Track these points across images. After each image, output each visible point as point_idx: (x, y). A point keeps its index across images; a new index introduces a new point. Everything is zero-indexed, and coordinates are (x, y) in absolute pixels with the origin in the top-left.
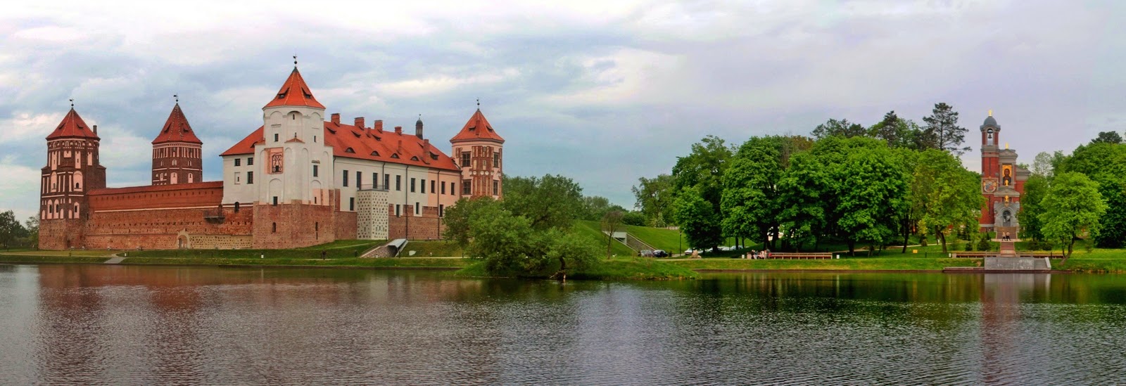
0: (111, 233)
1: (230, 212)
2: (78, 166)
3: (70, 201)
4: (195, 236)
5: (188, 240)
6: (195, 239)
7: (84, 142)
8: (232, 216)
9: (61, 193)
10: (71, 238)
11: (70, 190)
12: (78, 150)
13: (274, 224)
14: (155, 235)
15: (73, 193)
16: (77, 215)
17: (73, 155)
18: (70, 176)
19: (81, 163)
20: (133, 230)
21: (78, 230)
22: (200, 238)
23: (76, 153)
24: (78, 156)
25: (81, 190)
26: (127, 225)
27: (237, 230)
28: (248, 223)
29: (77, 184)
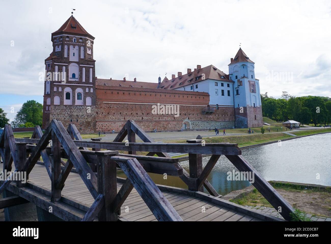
1: (215, 109)
4: (194, 122)
5: (191, 124)
6: (195, 124)
8: (216, 111)
9: (90, 83)
13: (255, 116)
14: (166, 121)
20: (145, 118)
22: (197, 123)
26: (140, 113)
27: (218, 119)
28: (224, 116)
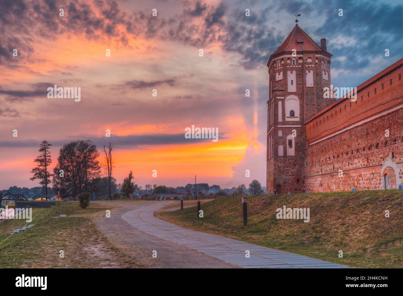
0: (320, 173)
2: (292, 88)
3: (280, 134)
7: (300, 58)
10: (281, 182)
11: (280, 120)
12: (292, 70)
15: (284, 123)
16: (291, 152)
17: (285, 76)
18: (280, 103)
19: (297, 84)
21: (294, 170)
23: (289, 72)
24: (292, 76)
25: (298, 119)
29: (292, 114)
